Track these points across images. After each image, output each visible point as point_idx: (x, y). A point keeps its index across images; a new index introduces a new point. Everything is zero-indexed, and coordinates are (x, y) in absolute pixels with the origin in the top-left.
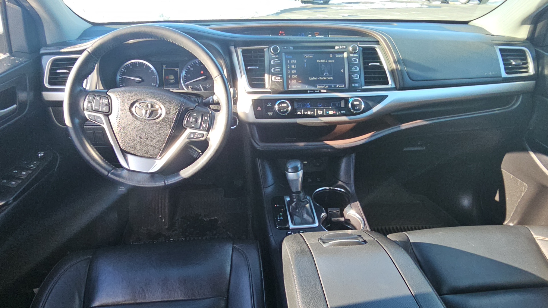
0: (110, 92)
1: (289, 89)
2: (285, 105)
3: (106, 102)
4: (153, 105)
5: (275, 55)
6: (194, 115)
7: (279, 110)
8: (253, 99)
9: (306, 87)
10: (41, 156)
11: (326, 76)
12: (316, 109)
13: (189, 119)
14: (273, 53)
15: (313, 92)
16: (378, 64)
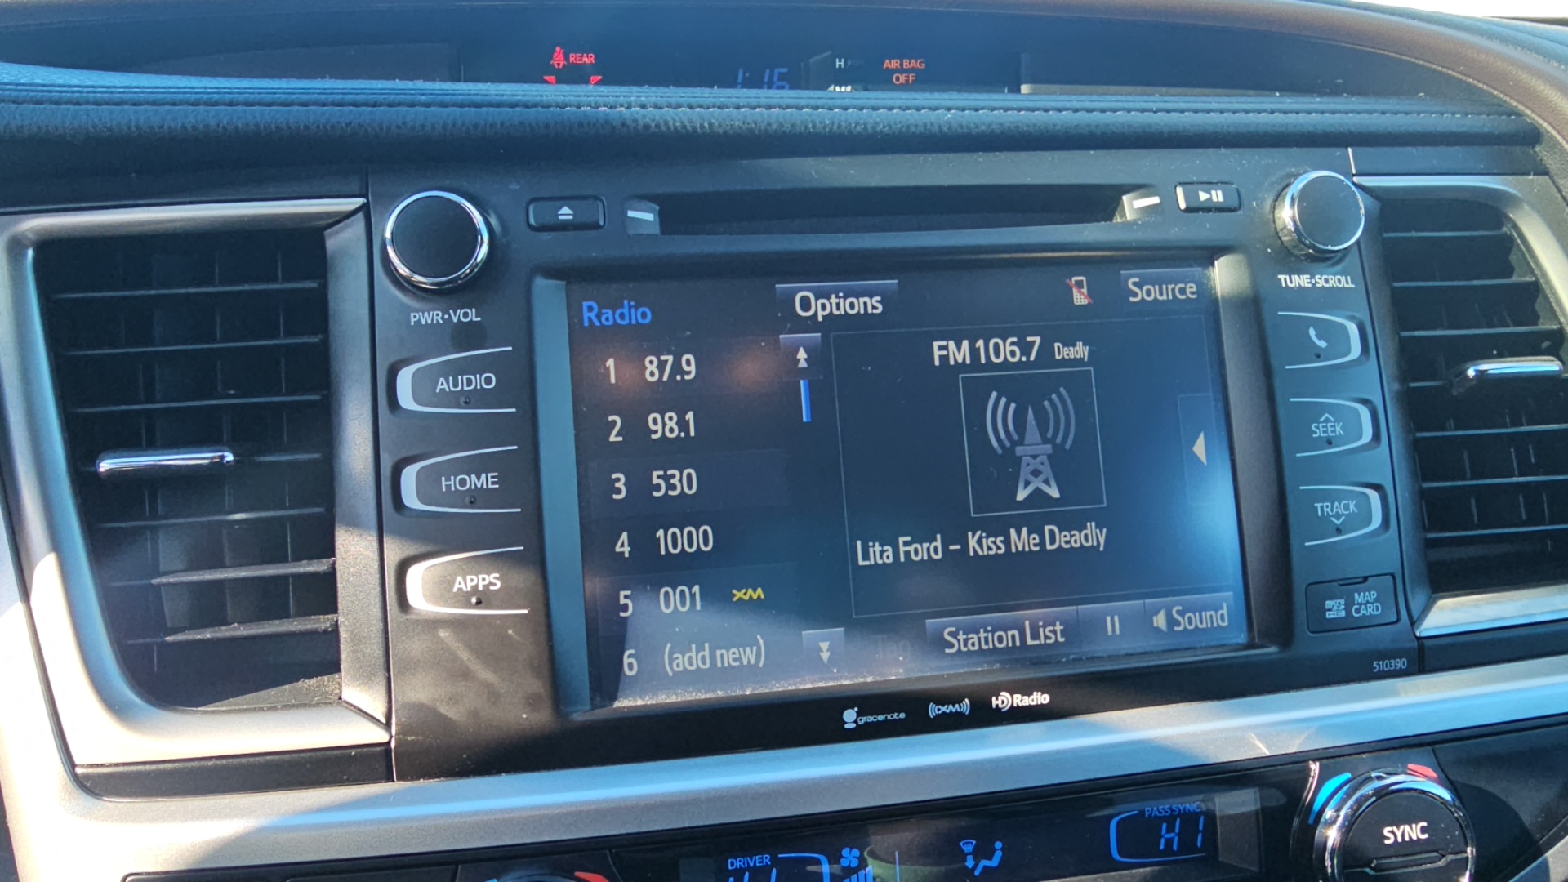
1: (623, 703)
5: (446, 295)
9: (825, 660)
11: (1036, 515)
14: (404, 282)
15: (912, 716)
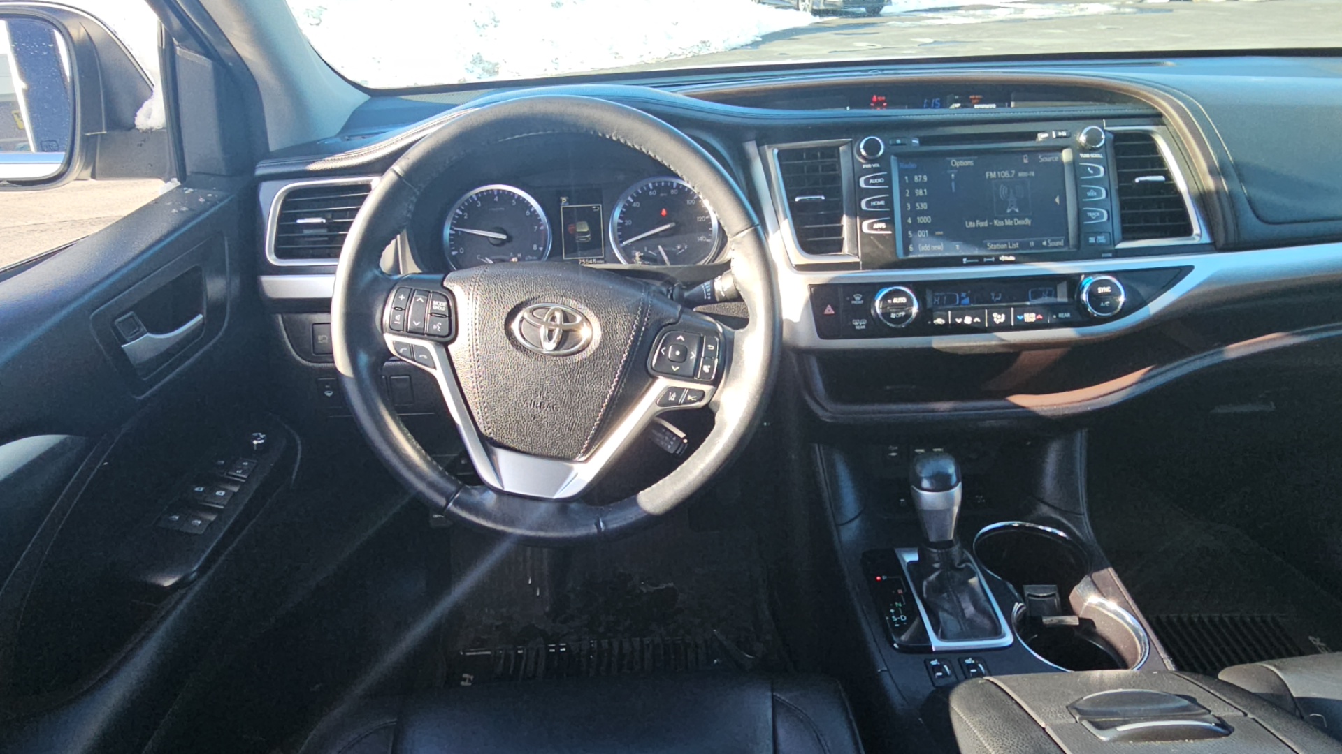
0: (451, 281)
1: (911, 256)
2: (903, 300)
3: (441, 309)
4: (569, 316)
5: (871, 161)
6: (678, 338)
7: (886, 315)
8: (811, 286)
9: (957, 249)
10: (258, 444)
11: (1012, 216)
12: (987, 308)
13: (664, 351)
14: (864, 158)
15: (980, 261)
16: (1161, 178)
